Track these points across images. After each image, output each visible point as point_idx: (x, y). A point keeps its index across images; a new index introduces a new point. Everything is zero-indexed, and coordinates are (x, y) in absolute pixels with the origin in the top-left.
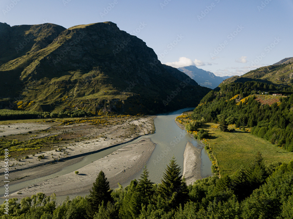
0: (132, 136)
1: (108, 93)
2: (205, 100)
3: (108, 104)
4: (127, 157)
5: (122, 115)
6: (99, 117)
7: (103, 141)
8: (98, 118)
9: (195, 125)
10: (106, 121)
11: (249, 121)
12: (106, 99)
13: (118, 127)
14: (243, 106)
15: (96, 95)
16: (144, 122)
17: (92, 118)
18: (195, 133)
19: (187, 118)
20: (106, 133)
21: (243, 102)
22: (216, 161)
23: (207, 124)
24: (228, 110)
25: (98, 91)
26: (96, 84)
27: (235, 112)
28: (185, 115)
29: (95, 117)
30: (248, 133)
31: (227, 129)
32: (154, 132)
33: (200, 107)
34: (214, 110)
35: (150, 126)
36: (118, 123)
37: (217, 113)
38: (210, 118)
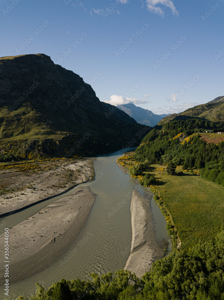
0: (67, 186)
1: (41, 133)
2: (147, 140)
3: (40, 146)
4: (60, 216)
5: (56, 158)
6: (29, 161)
7: (30, 194)
8: (28, 163)
9: (140, 168)
10: (37, 166)
11: (196, 162)
12: (38, 140)
13: (51, 174)
14: (188, 145)
15: (26, 135)
16: (82, 166)
17: (20, 162)
18: (140, 178)
19: (129, 159)
20: (35, 182)
21: (187, 141)
22: (171, 217)
23: (152, 166)
24: (172, 150)
25: (29, 130)
26: (26, 123)
27: (180, 152)
28: (127, 156)
29: (24, 162)
30: (197, 175)
31: (175, 172)
32: (93, 178)
33: (142, 147)
34: (158, 150)
35: (88, 170)
36: (51, 168)
37: (161, 153)
38: (154, 159)
